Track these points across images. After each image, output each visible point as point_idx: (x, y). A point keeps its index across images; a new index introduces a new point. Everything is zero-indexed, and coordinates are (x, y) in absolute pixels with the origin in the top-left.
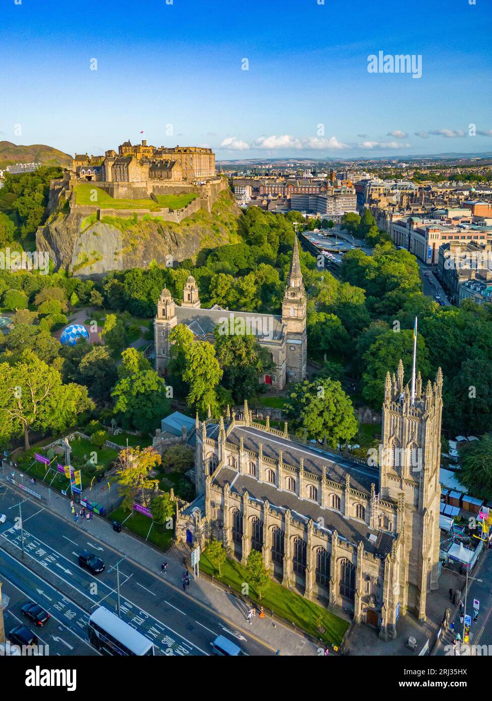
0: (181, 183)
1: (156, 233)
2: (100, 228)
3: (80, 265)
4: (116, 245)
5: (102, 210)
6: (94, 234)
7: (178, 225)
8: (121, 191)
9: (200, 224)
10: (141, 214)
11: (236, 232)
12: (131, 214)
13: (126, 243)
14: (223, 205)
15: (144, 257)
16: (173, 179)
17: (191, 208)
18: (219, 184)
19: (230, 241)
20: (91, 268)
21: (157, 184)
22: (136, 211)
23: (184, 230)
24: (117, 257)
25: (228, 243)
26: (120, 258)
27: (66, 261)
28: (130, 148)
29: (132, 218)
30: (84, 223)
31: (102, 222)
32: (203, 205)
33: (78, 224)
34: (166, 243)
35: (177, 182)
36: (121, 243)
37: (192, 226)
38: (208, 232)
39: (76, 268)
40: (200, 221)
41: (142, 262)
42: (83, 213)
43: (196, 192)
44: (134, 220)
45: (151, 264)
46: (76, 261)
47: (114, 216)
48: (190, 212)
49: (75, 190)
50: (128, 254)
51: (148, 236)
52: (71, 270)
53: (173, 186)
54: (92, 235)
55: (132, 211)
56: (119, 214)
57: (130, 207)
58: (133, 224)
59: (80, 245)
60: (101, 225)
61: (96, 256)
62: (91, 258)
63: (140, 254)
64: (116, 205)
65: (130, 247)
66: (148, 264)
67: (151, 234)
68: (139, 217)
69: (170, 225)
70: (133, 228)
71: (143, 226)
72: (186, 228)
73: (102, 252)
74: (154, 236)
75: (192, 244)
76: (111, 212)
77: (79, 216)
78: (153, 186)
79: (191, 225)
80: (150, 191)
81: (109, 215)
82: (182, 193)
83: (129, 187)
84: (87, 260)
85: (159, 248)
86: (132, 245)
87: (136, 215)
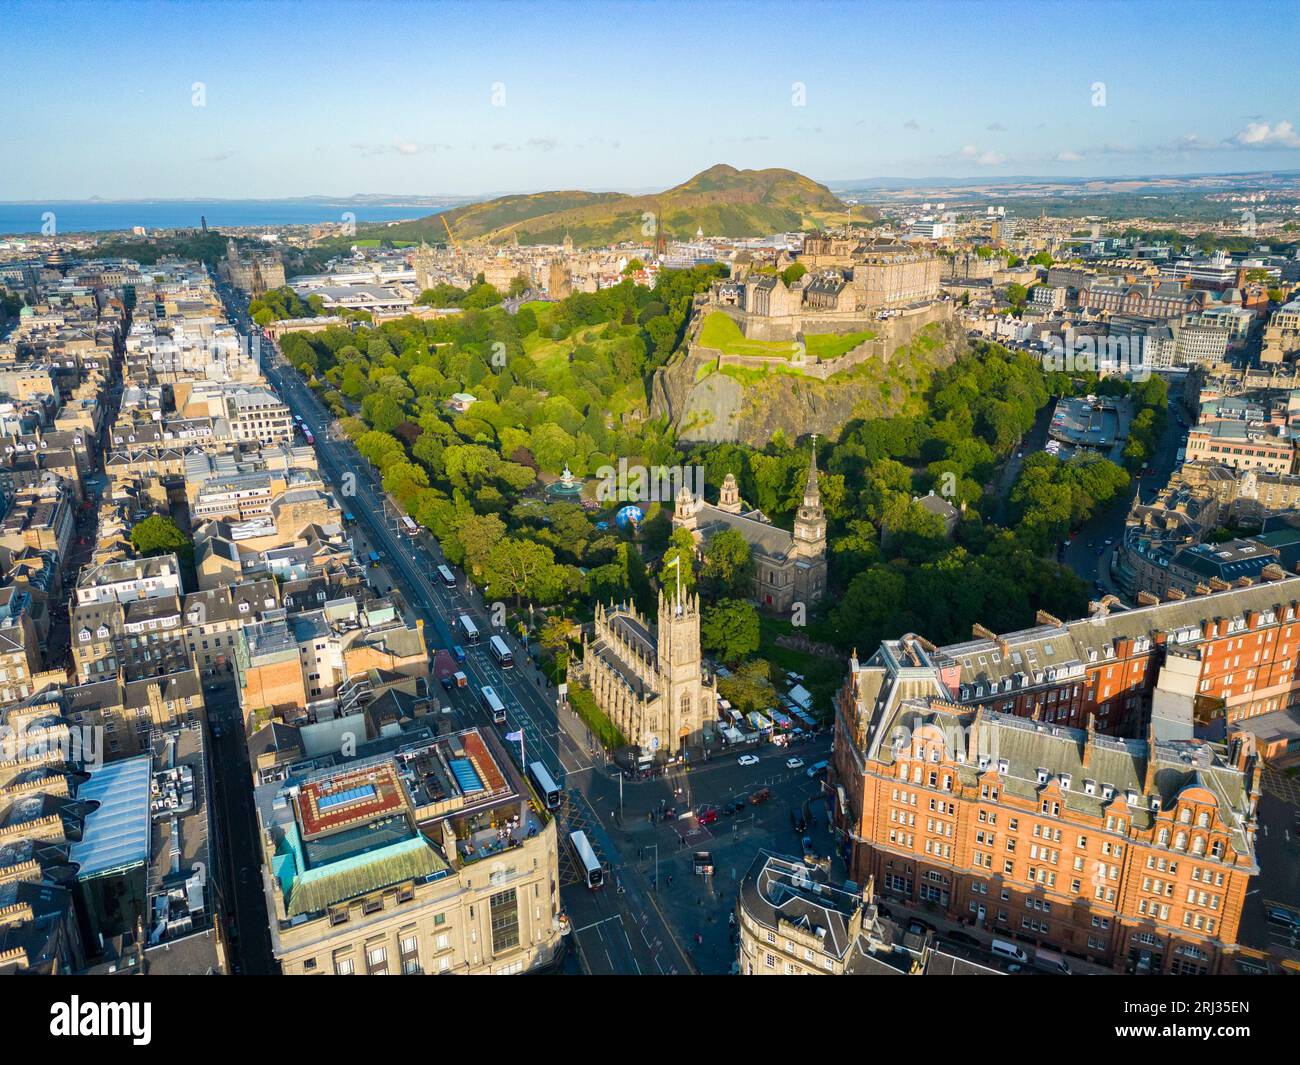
0: (853, 315)
1: (789, 392)
2: (717, 380)
3: (688, 427)
4: (733, 405)
5: (722, 357)
6: (710, 388)
7: (823, 383)
8: (756, 328)
9: (859, 381)
10: (773, 364)
11: (920, 396)
12: (760, 364)
13: (746, 403)
14: (918, 350)
15: (767, 424)
16: (839, 310)
17: (852, 357)
18: (923, 315)
19: (904, 410)
20: (699, 432)
21: (810, 319)
22: (768, 359)
23: (830, 391)
24: (732, 421)
25: (900, 412)
26: (736, 422)
27: (676, 418)
28: (819, 242)
29: (762, 369)
30: (702, 371)
31: (722, 373)
32: (877, 350)
33: (694, 372)
34: (800, 407)
35: (846, 315)
36: (740, 403)
37: (845, 385)
38: (869, 394)
39: (685, 428)
40: (863, 377)
41: (763, 430)
42: (703, 357)
43: (872, 329)
44: (763, 372)
45: (775, 434)
46: (686, 421)
47: (738, 365)
48: (848, 363)
49: (706, 321)
50: (748, 419)
51: (776, 396)
52: (678, 431)
53: (836, 320)
54: (706, 390)
55: (761, 359)
56: (746, 362)
57: (763, 353)
58: (760, 377)
59: (692, 400)
60: (719, 377)
61: (707, 417)
62: (701, 419)
63: (762, 420)
64: (745, 349)
65: (751, 410)
66: (771, 434)
67: (783, 395)
68: (770, 368)
69: (810, 382)
70: (761, 384)
71: (773, 381)
72: (832, 387)
73: (715, 413)
74: (785, 396)
75: (838, 412)
76: (735, 359)
77: (698, 361)
78: (803, 323)
79: (842, 384)
80: (796, 330)
81: (732, 364)
82: (849, 331)
83: (767, 324)
84: (696, 421)
85: (789, 414)
86: (754, 406)
87: (766, 365)
